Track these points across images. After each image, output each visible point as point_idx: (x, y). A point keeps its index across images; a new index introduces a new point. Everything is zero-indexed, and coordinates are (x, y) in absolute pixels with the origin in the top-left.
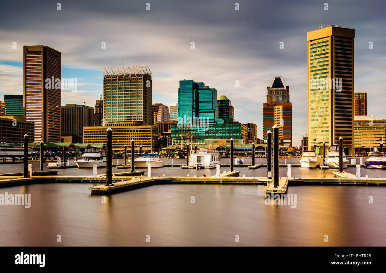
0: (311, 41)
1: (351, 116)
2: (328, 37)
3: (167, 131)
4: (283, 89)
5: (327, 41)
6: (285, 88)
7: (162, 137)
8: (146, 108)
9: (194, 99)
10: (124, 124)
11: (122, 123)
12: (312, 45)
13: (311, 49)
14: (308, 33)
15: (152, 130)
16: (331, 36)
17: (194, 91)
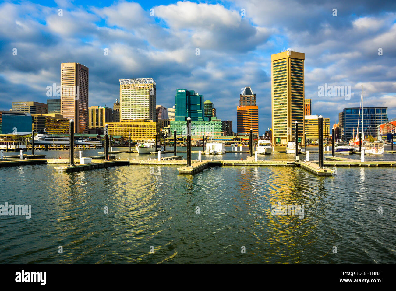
0: (274, 61)
1: (302, 115)
2: (286, 58)
3: (167, 126)
4: (251, 95)
5: (286, 62)
6: (253, 95)
7: (163, 130)
8: (152, 109)
9: (187, 103)
10: (135, 121)
11: (134, 120)
12: (274, 64)
13: (274, 67)
14: (271, 55)
15: (156, 126)
16: (289, 58)
17: (187, 97)
